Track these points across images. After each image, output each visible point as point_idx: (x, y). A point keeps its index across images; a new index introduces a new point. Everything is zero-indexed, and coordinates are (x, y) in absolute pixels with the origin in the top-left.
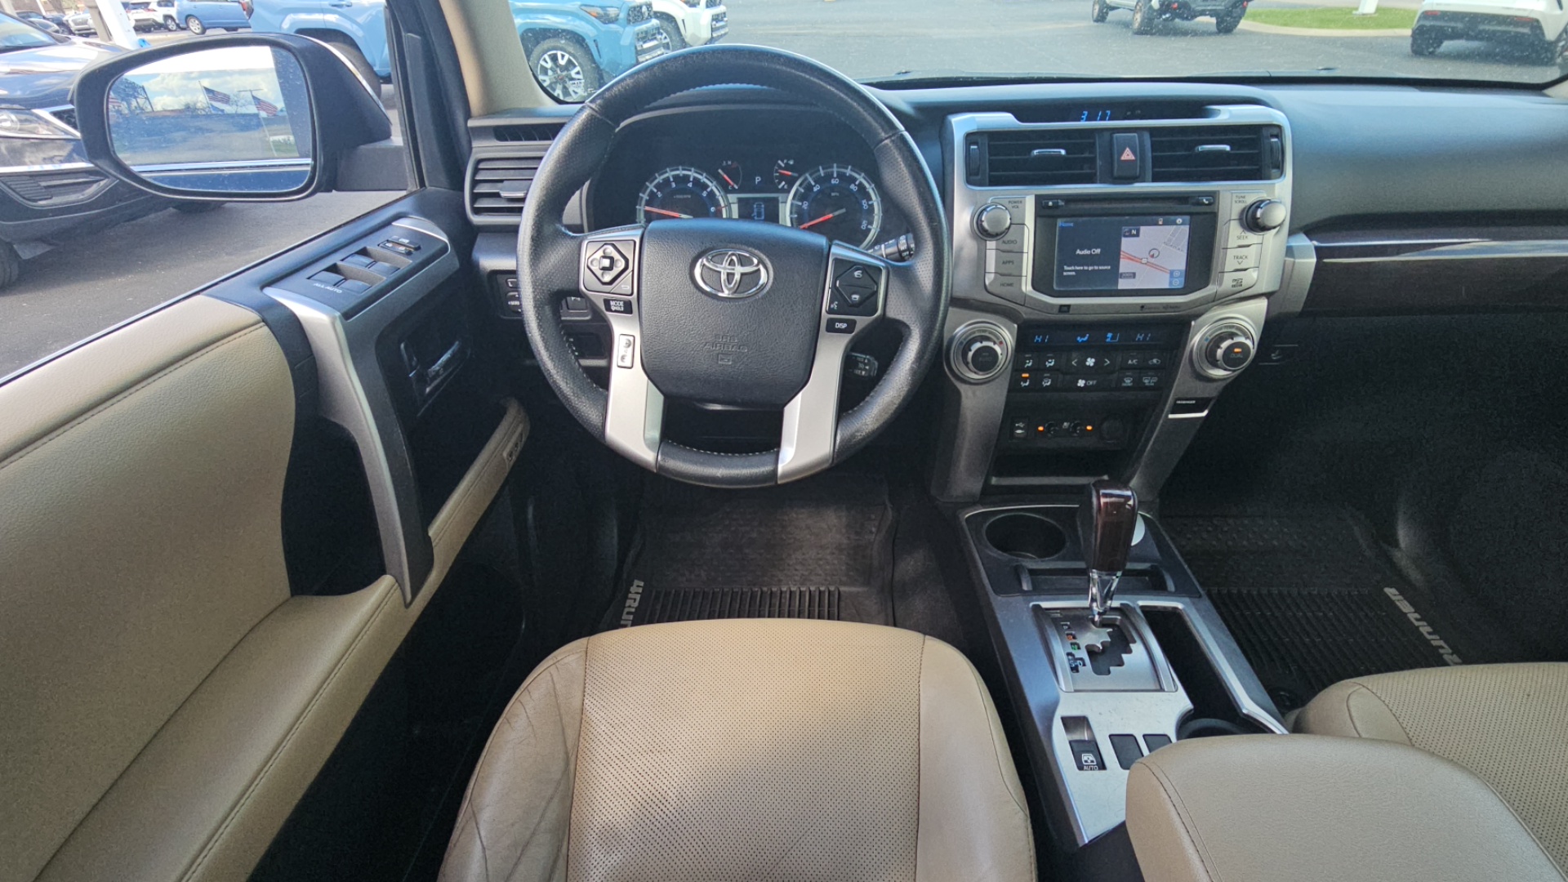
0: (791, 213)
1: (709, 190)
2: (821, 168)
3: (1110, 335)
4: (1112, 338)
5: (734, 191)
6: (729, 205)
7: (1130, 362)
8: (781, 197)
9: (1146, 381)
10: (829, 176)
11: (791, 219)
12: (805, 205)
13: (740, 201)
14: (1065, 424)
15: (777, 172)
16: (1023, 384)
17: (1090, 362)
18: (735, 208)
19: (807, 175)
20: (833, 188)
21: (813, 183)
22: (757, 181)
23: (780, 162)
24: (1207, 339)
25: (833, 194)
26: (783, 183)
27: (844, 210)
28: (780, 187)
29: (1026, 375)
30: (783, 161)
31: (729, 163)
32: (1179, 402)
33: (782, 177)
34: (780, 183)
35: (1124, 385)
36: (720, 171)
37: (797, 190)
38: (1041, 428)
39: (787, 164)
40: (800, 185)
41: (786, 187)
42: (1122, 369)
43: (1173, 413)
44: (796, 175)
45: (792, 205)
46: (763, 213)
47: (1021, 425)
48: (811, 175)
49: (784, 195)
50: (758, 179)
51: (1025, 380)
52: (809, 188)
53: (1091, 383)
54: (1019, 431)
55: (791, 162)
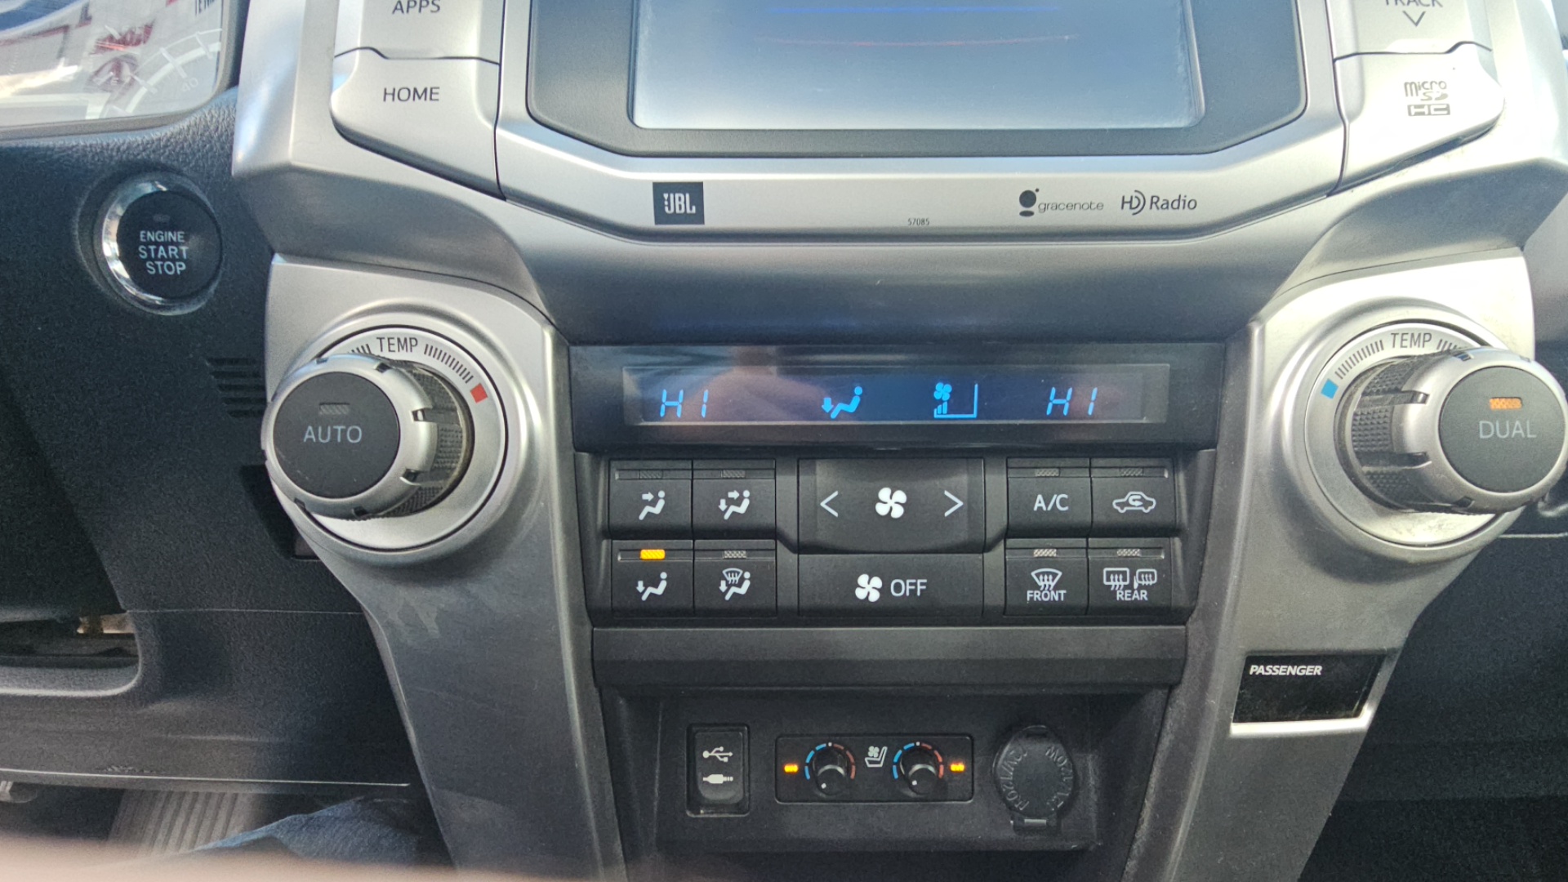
3: (943, 391)
4: (959, 402)
7: (1039, 503)
9: (1116, 583)
14: (873, 751)
16: (645, 591)
17: (891, 502)
24: (1329, 388)
29: (653, 554)
32: (1256, 669)
35: (1032, 595)
38: (791, 768)
42: (1009, 533)
43: (1241, 718)
47: (721, 754)
51: (650, 573)
53: (906, 588)
54: (716, 779)
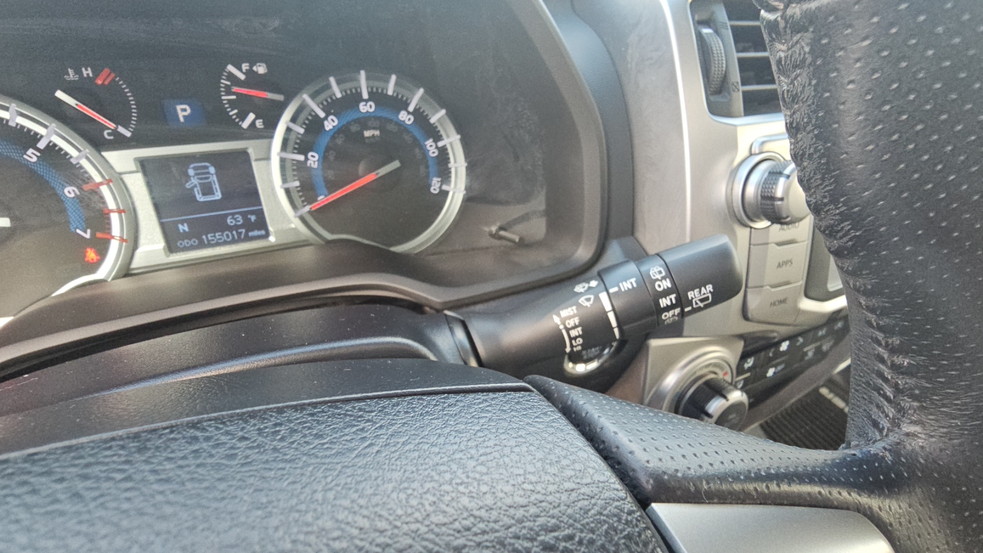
0: (284, 180)
1: (42, 145)
2: (332, 80)
5: (120, 143)
6: (116, 180)
8: (252, 147)
10: (354, 99)
11: (288, 192)
12: (314, 159)
13: (144, 165)
15: (229, 92)
18: (137, 184)
19: (306, 97)
20: (365, 122)
21: (322, 114)
22: (181, 115)
23: (231, 68)
25: (367, 134)
26: (251, 116)
27: (396, 164)
28: (245, 124)
30: (240, 69)
31: (87, 72)
33: (244, 105)
34: (243, 117)
36: (60, 94)
37: (288, 130)
39: (250, 73)
40: (294, 120)
41: (259, 124)
44: (280, 97)
45: (283, 161)
46: (216, 186)
48: (313, 96)
49: (263, 142)
50: (183, 111)
52: (314, 126)
55: (261, 69)
